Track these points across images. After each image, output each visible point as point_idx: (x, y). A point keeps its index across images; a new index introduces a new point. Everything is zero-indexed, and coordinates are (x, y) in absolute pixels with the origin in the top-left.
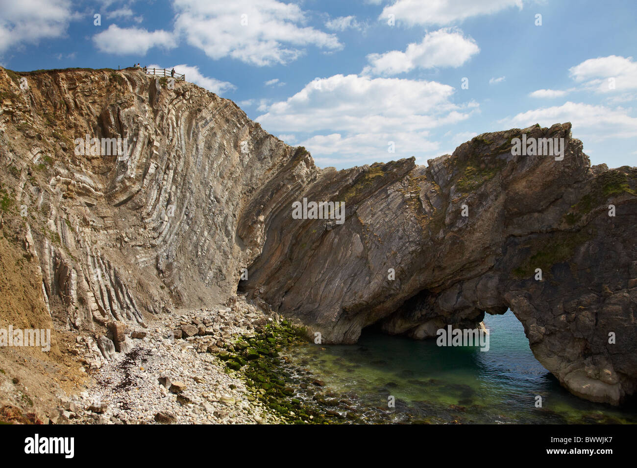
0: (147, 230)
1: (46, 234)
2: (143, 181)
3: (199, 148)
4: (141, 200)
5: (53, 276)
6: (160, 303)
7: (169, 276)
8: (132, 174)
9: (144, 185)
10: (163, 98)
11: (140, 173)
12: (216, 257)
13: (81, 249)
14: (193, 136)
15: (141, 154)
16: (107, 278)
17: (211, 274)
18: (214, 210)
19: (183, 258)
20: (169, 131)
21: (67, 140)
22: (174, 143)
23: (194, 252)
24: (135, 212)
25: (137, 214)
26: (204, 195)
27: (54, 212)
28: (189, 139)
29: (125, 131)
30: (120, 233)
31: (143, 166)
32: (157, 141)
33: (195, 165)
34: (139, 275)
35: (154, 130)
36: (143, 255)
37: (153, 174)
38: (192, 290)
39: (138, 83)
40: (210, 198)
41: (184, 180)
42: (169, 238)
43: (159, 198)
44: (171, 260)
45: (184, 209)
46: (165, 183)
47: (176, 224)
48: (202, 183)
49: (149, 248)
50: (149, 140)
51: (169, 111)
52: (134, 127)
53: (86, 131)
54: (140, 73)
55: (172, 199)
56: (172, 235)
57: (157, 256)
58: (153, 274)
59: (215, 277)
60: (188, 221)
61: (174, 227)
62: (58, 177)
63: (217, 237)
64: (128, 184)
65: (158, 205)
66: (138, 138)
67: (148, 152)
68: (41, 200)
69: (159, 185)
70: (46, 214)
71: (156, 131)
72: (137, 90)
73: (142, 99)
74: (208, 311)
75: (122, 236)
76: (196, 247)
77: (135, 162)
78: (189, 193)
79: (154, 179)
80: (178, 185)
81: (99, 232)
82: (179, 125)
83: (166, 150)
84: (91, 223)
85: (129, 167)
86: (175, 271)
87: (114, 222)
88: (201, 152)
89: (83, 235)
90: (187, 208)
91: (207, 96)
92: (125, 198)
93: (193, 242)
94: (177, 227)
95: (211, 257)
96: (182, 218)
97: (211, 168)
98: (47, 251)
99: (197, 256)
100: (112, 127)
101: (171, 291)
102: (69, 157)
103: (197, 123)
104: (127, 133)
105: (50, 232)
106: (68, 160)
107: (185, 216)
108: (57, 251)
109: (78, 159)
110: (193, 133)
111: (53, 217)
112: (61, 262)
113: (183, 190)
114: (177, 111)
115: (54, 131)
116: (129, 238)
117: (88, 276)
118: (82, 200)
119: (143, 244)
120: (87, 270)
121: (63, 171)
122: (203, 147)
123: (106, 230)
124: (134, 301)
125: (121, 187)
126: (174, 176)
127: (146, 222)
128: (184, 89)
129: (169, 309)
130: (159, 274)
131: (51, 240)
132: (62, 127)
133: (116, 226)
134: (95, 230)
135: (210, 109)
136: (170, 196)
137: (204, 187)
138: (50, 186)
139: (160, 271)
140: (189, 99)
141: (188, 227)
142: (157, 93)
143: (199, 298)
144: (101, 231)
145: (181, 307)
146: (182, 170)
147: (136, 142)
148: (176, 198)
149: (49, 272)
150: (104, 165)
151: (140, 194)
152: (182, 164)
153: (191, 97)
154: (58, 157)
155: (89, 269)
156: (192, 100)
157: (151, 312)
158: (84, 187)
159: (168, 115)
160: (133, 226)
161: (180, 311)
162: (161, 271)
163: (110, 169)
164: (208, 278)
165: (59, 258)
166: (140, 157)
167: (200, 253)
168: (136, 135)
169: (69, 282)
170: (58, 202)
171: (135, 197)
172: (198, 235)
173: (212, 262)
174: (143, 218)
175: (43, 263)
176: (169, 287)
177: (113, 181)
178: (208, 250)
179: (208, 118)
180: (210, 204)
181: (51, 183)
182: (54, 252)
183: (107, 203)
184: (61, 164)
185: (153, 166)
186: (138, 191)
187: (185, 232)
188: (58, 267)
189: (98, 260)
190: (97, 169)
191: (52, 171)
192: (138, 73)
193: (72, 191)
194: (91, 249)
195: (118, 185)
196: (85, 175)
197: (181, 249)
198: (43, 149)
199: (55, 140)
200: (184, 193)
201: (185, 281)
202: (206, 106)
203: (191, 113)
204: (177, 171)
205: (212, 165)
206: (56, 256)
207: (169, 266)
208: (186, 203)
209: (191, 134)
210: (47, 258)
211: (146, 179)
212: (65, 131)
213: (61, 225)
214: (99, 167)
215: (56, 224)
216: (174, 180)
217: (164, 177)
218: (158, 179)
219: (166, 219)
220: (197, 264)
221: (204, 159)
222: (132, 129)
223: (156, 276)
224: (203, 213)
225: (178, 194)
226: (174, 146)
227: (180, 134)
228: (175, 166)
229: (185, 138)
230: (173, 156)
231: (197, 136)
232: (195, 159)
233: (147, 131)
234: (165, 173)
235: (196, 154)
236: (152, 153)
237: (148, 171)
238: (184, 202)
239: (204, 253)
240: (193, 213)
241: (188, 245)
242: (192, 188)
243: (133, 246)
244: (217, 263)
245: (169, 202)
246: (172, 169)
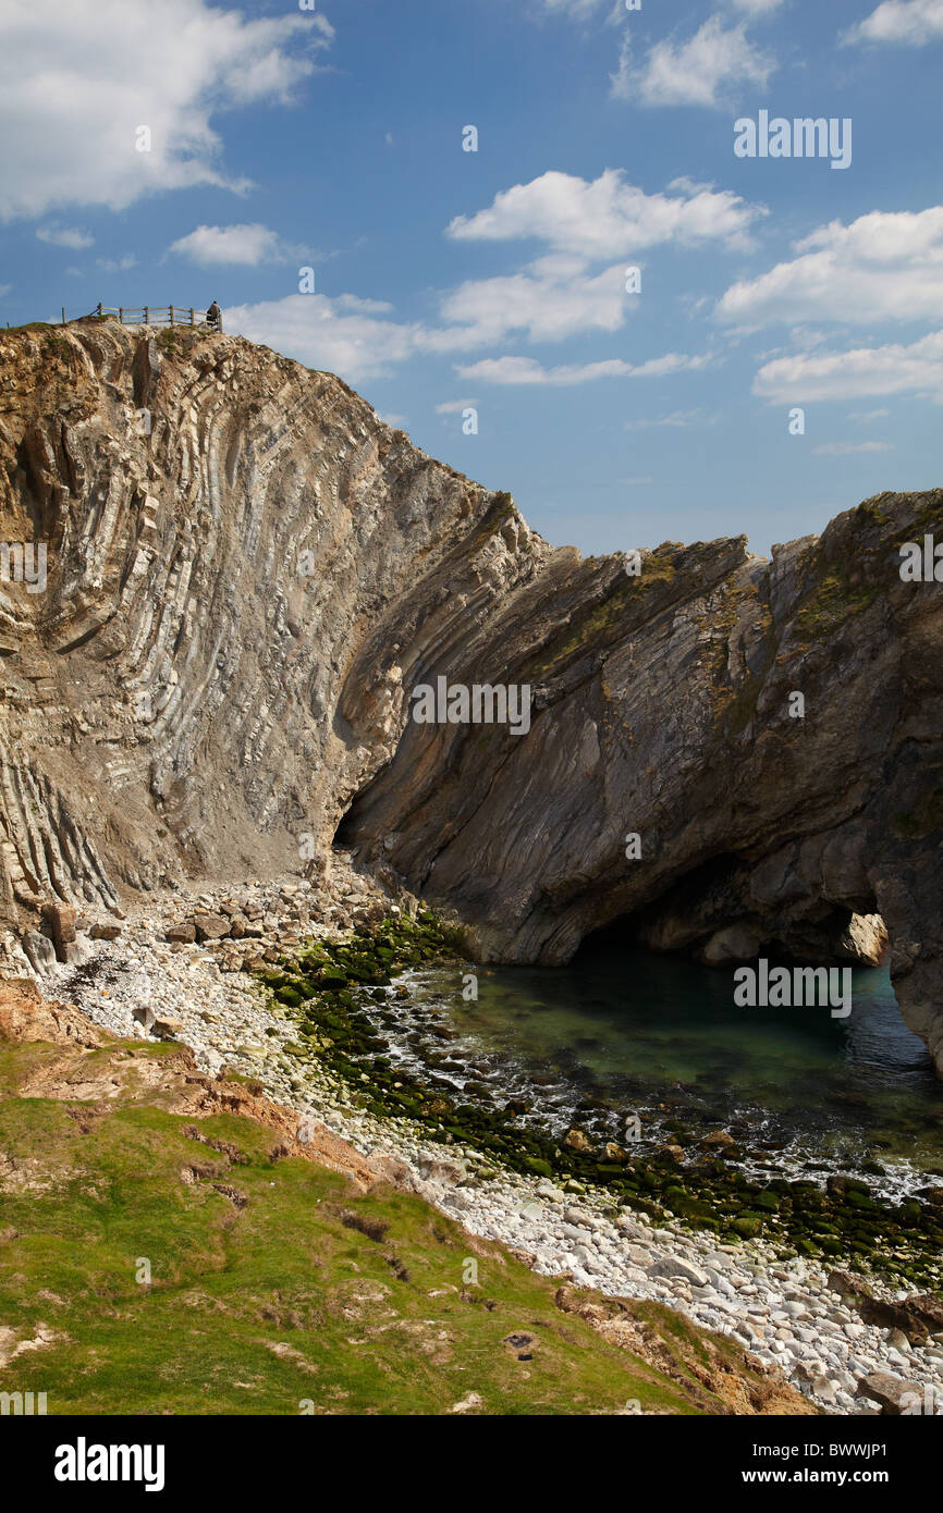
0: (130, 705)
2: (121, 592)
3: (253, 503)
4: (116, 638)
6: (154, 868)
7: (179, 808)
8: (95, 579)
9: (124, 603)
10: (167, 385)
11: (114, 576)
12: (286, 766)
14: (240, 474)
15: (116, 531)
16: (42, 814)
17: (272, 804)
18: (284, 655)
19: (210, 768)
20: (181, 467)
22: (193, 494)
23: (236, 754)
24: (102, 666)
25: (108, 669)
26: (262, 620)
28: (230, 482)
29: (79, 477)
30: (71, 712)
31: (121, 558)
32: (153, 496)
33: (243, 548)
34: (112, 807)
35: (146, 468)
36: (120, 762)
37: (142, 575)
38: (229, 841)
39: (107, 353)
40: (275, 626)
41: (217, 585)
43: (158, 631)
44: (182, 773)
45: (215, 655)
46: (171, 593)
47: (196, 689)
48: (257, 591)
49: (134, 746)
50: (135, 494)
51: (182, 414)
52: (99, 466)
54: (112, 330)
55: (189, 630)
56: (186, 716)
57: (152, 764)
58: (141, 804)
59: (283, 810)
60: (224, 682)
61: (192, 696)
63: (290, 718)
64: (86, 602)
65: (154, 648)
66: (108, 493)
67: (133, 523)
69: (157, 600)
71: (151, 470)
72: (106, 370)
73: (117, 392)
74: (258, 886)
75: (74, 721)
76: (240, 742)
77: (103, 550)
78: (228, 615)
79: (146, 586)
80: (201, 596)
81: (26, 711)
82: (206, 450)
83: (174, 514)
84: (9, 693)
85: (89, 563)
86: (192, 796)
87: (59, 690)
88: (258, 514)
90: (221, 652)
91: (275, 369)
92: (81, 635)
93: (234, 730)
94: (197, 697)
95: (273, 767)
96: (209, 676)
97: (282, 552)
99: (242, 764)
100: (49, 471)
101: (181, 841)
103: (248, 443)
104: (82, 481)
107: (217, 671)
110: (239, 467)
113: (214, 608)
114: (202, 412)
116: (90, 724)
119: (120, 737)
122: (262, 502)
123: (41, 707)
124: (99, 863)
125: (71, 610)
126: (193, 576)
127: (127, 688)
128: (217, 353)
129: (174, 881)
130: (156, 803)
133: (62, 698)
134: (17, 709)
135: (281, 402)
136: (182, 624)
137: (263, 599)
139: (157, 798)
140: (231, 378)
141: (223, 696)
142: (152, 376)
143: (243, 859)
144: (30, 709)
145: (201, 877)
146: (213, 561)
147: (105, 502)
148: (197, 628)
151: (115, 624)
152: (212, 544)
153: (236, 371)
156: (238, 381)
157: (136, 887)
159: (180, 424)
160: (100, 696)
161: (198, 886)
162: (161, 796)
164: (265, 813)
166: (114, 538)
167: (248, 757)
168: (105, 486)
171: (103, 631)
172: (245, 715)
173: (277, 777)
174: (120, 679)
176: (176, 832)
177: (55, 598)
178: (268, 749)
179: (276, 428)
180: (276, 642)
183: (42, 645)
185: (142, 556)
186: (110, 618)
187: (216, 708)
189: (24, 775)
192: (105, 329)
194: (9, 752)
195: (64, 604)
197: (207, 747)
200: (215, 617)
201: (212, 820)
202: (271, 397)
203: (235, 414)
204: (200, 564)
205: (284, 543)
207: (179, 787)
208: (220, 639)
209: (236, 469)
216: (193, 584)
217: (168, 582)
218: (154, 586)
219: (174, 678)
220: (240, 780)
221: (265, 530)
222: (95, 472)
223: (149, 807)
224: (259, 661)
225: (202, 618)
226: (193, 503)
227: (209, 472)
228: (196, 551)
229: (220, 481)
230: (190, 528)
231: (248, 474)
232: (242, 532)
233: (130, 474)
234: (172, 570)
235: (244, 518)
236: (140, 524)
237: (131, 569)
238: (214, 638)
239: (259, 756)
240: (236, 662)
241: (222, 738)
242: (235, 603)
243: (98, 742)
244: (287, 780)
245: (180, 636)
246: (189, 559)
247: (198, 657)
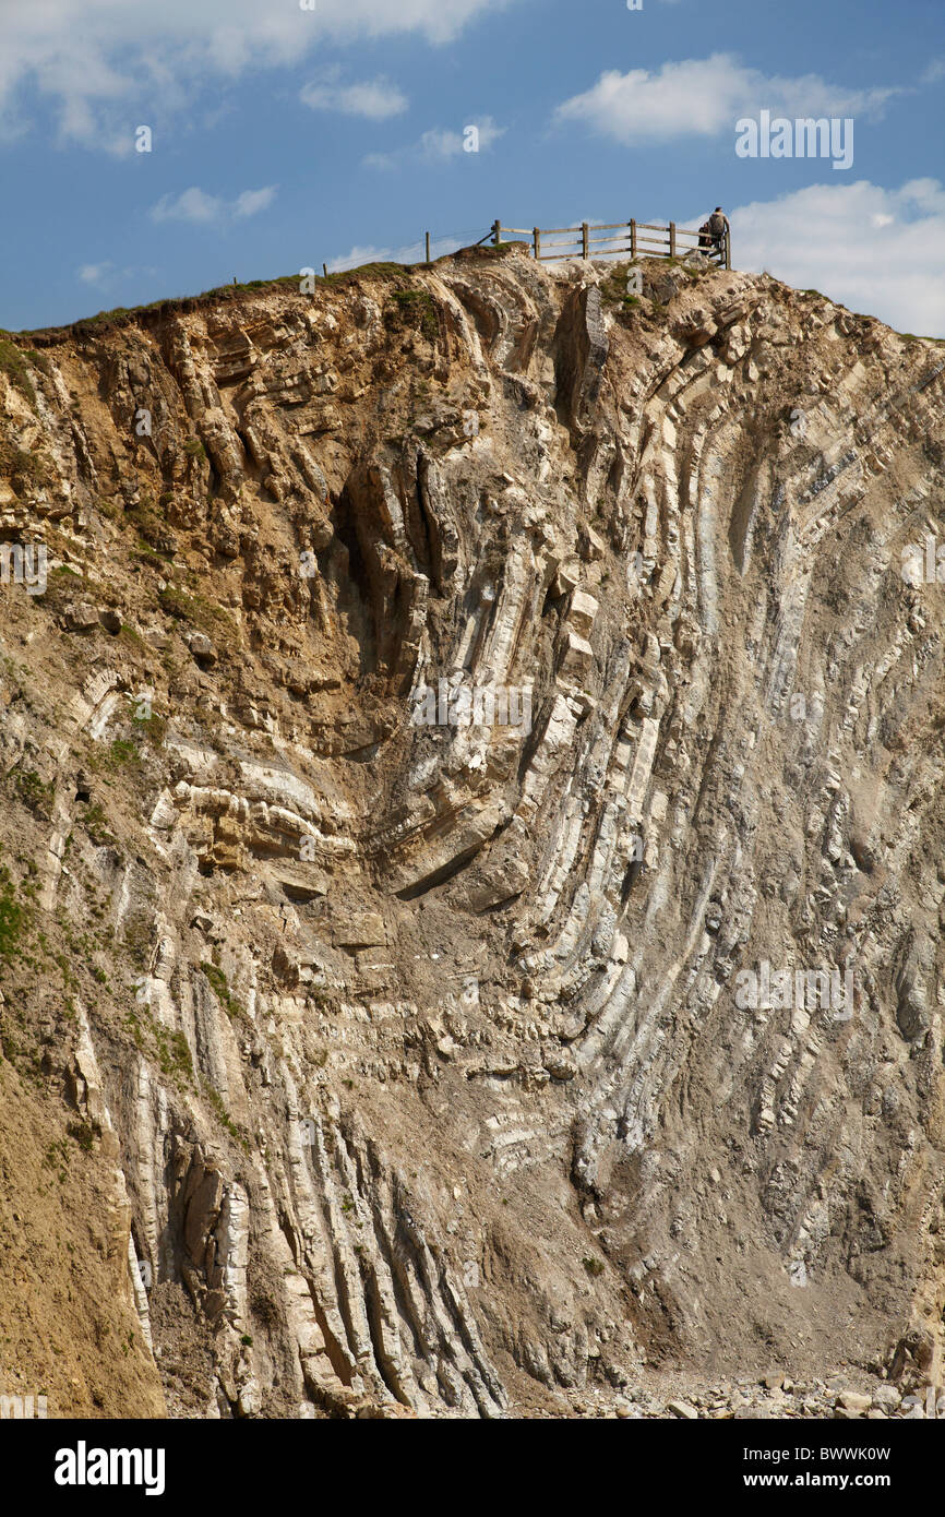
0: (535, 1002)
1: (140, 1040)
2: (522, 778)
3: (784, 602)
4: (510, 869)
5: (164, 1208)
6: (578, 1340)
7: (628, 1216)
8: (472, 753)
9: (526, 799)
10: (621, 374)
11: (510, 747)
12: (845, 1138)
13: (266, 1093)
14: (758, 547)
15: (515, 659)
16: (362, 1219)
17: (818, 1216)
18: (841, 908)
19: (691, 1135)
20: (643, 533)
21: (215, 612)
22: (664, 587)
23: (744, 1107)
24: (482, 923)
25: (493, 930)
26: (798, 836)
27: (169, 949)
28: (738, 561)
29: (447, 556)
30: (421, 1015)
32: (587, 590)
33: (762, 692)
34: (496, 1207)
35: (575, 536)
36: (514, 1117)
37: (563, 746)
38: (729, 1291)
39: (507, 317)
40: (825, 851)
41: (709, 765)
42: (631, 1038)
43: (591, 856)
44: (635, 1143)
45: (703, 906)
46: (618, 781)
47: (664, 972)
48: (790, 777)
49: (541, 1085)
50: (552, 588)
51: (648, 430)
52: (485, 533)
53: (286, 567)
54: (517, 271)
55: (651, 856)
56: (644, 1028)
57: (576, 1123)
58: (554, 1203)
59: (840, 1230)
60: (721, 960)
61: (656, 987)
62: (182, 786)
63: (855, 1038)
64: (456, 797)
65: (583, 890)
66: (501, 586)
67: (547, 644)
68: (123, 904)
69: (590, 795)
70: (141, 959)
71: (584, 541)
72: (504, 349)
73: (524, 391)
74: (790, 1391)
75: (427, 1032)
76: (753, 1084)
78: (729, 825)
79: (571, 768)
80: (677, 786)
81: (336, 1011)
82: (693, 498)
83: (626, 625)
84: (305, 975)
86: (654, 1193)
87: (399, 970)
88: (792, 623)
89: (272, 1029)
90: (715, 899)
91: (833, 335)
92: (443, 862)
93: (739, 1059)
94: (666, 990)
95: (819, 1137)
96: (690, 946)
97: (839, 700)
98: (143, 1108)
99: (754, 1131)
100: (392, 545)
101: (631, 1285)
102: (222, 689)
103: (776, 483)
104: (453, 564)
105: (154, 1030)
106: (217, 709)
107: (707, 937)
108: (178, 1110)
109: (258, 699)
110: (757, 532)
111: (165, 970)
112: (194, 1154)
113: (702, 812)
114: (687, 426)
115: (163, 586)
116: (457, 1040)
117: (288, 1205)
118: (270, 874)
119: (513, 1066)
120: (285, 1181)
121: (199, 759)
122: (800, 601)
123: (364, 1004)
124: (470, 1325)
125: (426, 813)
126: (661, 747)
127: (529, 969)
128: (719, 309)
129: (617, 1368)
130: (582, 1204)
131: (158, 1065)
132: (193, 557)
133: (405, 986)
134: (320, 1007)
135: (845, 401)
136: (639, 843)
137: (801, 794)
138: (150, 831)
139: (586, 1192)
140: (745, 358)
141: (718, 987)
142: (591, 358)
143: (758, 1329)
144: (344, 1007)
145: (672, 1363)
146: (701, 718)
147: (495, 604)
148: (668, 851)
149: (149, 1192)
150: (358, 715)
151: (509, 842)
152: (700, 685)
153: (756, 344)
154: (181, 696)
155: (292, 1176)
156: (760, 363)
157: (541, 1378)
158: (278, 821)
159: (642, 449)
160: (478, 983)
161: (666, 1382)
162: (592, 1190)
163: (381, 734)
164: (803, 1234)
165: (186, 1139)
166: (510, 674)
167: (768, 1114)
168: (495, 573)
169: (219, 1233)
170: (182, 895)
171: (485, 855)
172: (762, 1029)
173: (826, 1160)
174: (517, 951)
175: (130, 1157)
176: (622, 1266)
177: (396, 788)
178: (809, 1102)
179: (832, 454)
180: (826, 881)
181: (155, 816)
182: (170, 1111)
183: (370, 881)
184: (189, 729)
185: (564, 709)
186: (499, 829)
187: (703, 1014)
188: (182, 1174)
189: (330, 1138)
190: (330, 735)
191: (158, 770)
192: (504, 270)
193: (231, 840)
194: (301, 1092)
195: (414, 802)
196: (283, 766)
197: (686, 1091)
198: (126, 672)
199: (169, 622)
200: (705, 829)
201: (695, 1243)
202: (824, 392)
203: (750, 428)
204: (676, 723)
205: (845, 682)
206: (175, 1128)
207: (628, 1171)
208: (713, 874)
209: (750, 536)
210: (144, 1134)
211: (535, 770)
212: (204, 573)
213: (195, 999)
214: (339, 726)
215: (175, 998)
216: (662, 765)
217: (612, 759)
218: (586, 769)
219: (621, 950)
220: (752, 1163)
221: (807, 658)
222: (477, 548)
223: (569, 1212)
224: (791, 920)
225: (678, 832)
226: (665, 604)
227: (697, 543)
228: (668, 699)
229: (718, 561)
230: (657, 653)
231: (775, 545)
232: (760, 660)
233: (544, 549)
234: (621, 735)
235: (765, 633)
236: (562, 647)
237: (543, 732)
238: (701, 872)
239: (790, 1113)
240: (745, 920)
241: (715, 1075)
242: (744, 802)
243: (471, 1076)
244: (848, 1166)
245: (632, 869)
246: (653, 714)
247: (670, 908)
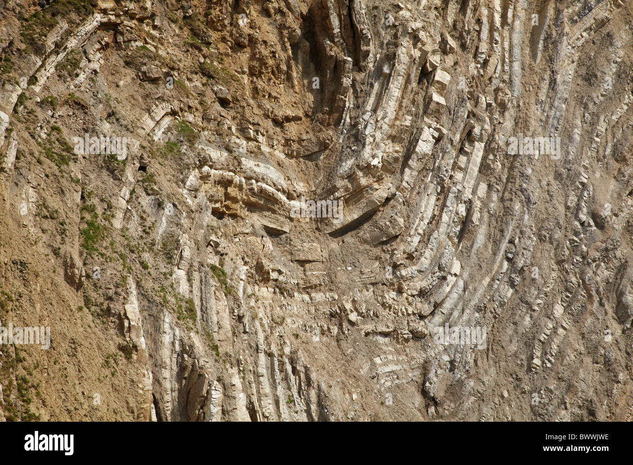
0: (405, 295)
1: (166, 301)
2: (402, 172)
3: (559, 78)
4: (393, 221)
5: (175, 394)
8: (373, 157)
9: (404, 184)
11: (396, 155)
12: (582, 375)
13: (245, 337)
14: (546, 48)
15: (400, 106)
16: (298, 408)
18: (584, 248)
19: (493, 371)
20: (479, 39)
21: (232, 77)
22: (490, 69)
23: (524, 357)
24: (377, 251)
25: (383, 255)
26: (561, 209)
27: (187, 254)
28: (534, 56)
29: (364, 48)
30: (340, 300)
31: (405, 136)
32: (444, 69)
33: (544, 128)
34: (377, 406)
35: (439, 39)
36: (390, 357)
37: (426, 155)
40: (577, 217)
41: (512, 168)
42: (460, 317)
43: (440, 216)
44: (459, 374)
45: (504, 245)
46: (459, 176)
47: (480, 281)
48: (558, 176)
49: (407, 340)
50: (424, 68)
53: (274, 53)
55: (476, 217)
56: (467, 311)
57: (426, 362)
60: (513, 276)
61: (475, 290)
62: (206, 169)
63: (589, 320)
64: (364, 181)
65: (435, 234)
66: (394, 65)
67: (420, 99)
68: (162, 228)
69: (441, 183)
70: (171, 258)
71: (444, 42)
75: (343, 309)
76: (529, 343)
77: (385, 127)
78: (521, 201)
79: (430, 166)
80: (493, 180)
81: (291, 296)
82: (510, 21)
83: (466, 90)
84: (274, 275)
85: (369, 140)
87: (328, 275)
88: (563, 90)
89: (252, 303)
90: (511, 242)
92: (356, 217)
93: (521, 330)
94: (481, 291)
95: (566, 375)
96: (496, 268)
97: (589, 134)
98: (167, 339)
99: (529, 370)
100: (333, 41)
102: (234, 118)
103: (558, 12)
104: (367, 53)
105: (175, 296)
106: (230, 128)
107: (506, 263)
108: (186, 340)
109: (254, 124)
110: (546, 40)
111: (184, 264)
112: (193, 365)
113: (506, 194)
115: (202, 60)
116: (360, 314)
117: (255, 399)
118: (257, 220)
119: (391, 330)
120: (253, 385)
121: (216, 154)
122: (569, 79)
123: (308, 293)
125: (347, 189)
126: (484, 158)
127: (402, 277)
130: (427, 407)
131: (176, 315)
132: (221, 46)
133: (331, 284)
134: (282, 293)
136: (469, 210)
137: (564, 185)
138: (185, 191)
139: (430, 400)
141: (511, 291)
144: (296, 294)
147: (390, 75)
148: (486, 215)
149: (167, 385)
150: (311, 136)
151: (393, 207)
152: (508, 124)
154: (209, 120)
155: (259, 383)
158: (262, 191)
160: (373, 284)
162: (433, 399)
163: (324, 146)
165: (190, 356)
166: (397, 114)
167: (537, 361)
168: (391, 58)
169: (206, 409)
170: (201, 227)
171: (380, 214)
172: (535, 314)
173: (570, 388)
174: (395, 267)
175: (157, 366)
177: (330, 177)
178: (561, 354)
180: (576, 234)
181: (188, 183)
182: (181, 340)
183: (314, 226)
184: (213, 138)
185: (428, 134)
186: (388, 200)
187: (502, 305)
188: (186, 375)
189: (282, 364)
190: (295, 146)
191: (191, 158)
193: (235, 200)
194: (266, 338)
195: (340, 183)
196: (266, 161)
198: (176, 105)
199: (204, 80)
200: (507, 204)
204: (493, 145)
205: (593, 124)
206: (183, 351)
207: (455, 389)
208: (511, 228)
209: (541, 42)
210: (166, 354)
211: (410, 168)
212: (227, 55)
213: (201, 281)
214: (300, 141)
215: (189, 280)
216: (485, 168)
217: (455, 163)
218: (439, 168)
219: (456, 268)
220: (527, 388)
221: (572, 110)
222: (382, 43)
223: (420, 410)
224: (556, 255)
225: (492, 205)
226: (490, 79)
227: (511, 46)
228: (490, 131)
229: (522, 56)
230: (484, 106)
231: (556, 47)
232: (544, 111)
233: (419, 45)
234: (461, 151)
235: (547, 96)
236: (428, 100)
237: (415, 147)
238: (504, 226)
239: (550, 361)
240: (528, 254)
241: (508, 339)
242: (530, 189)
243: (367, 334)
244: (583, 391)
245: (466, 225)
246: (481, 140)
247: (486, 246)
